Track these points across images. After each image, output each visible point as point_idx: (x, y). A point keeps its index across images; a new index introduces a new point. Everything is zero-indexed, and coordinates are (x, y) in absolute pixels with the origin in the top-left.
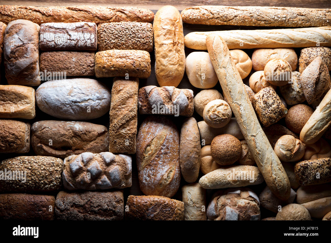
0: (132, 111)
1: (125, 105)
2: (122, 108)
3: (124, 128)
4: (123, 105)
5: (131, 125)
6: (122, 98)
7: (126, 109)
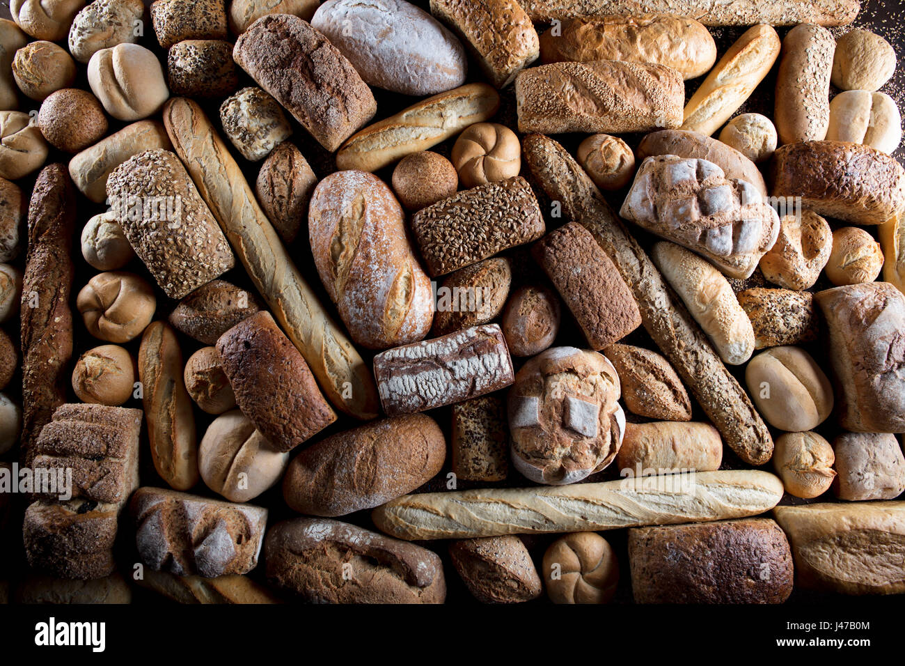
0: (615, 100)
1: (628, 86)
2: (619, 80)
3: (575, 87)
4: (627, 81)
5: (584, 100)
6: (641, 78)
7: (619, 88)
